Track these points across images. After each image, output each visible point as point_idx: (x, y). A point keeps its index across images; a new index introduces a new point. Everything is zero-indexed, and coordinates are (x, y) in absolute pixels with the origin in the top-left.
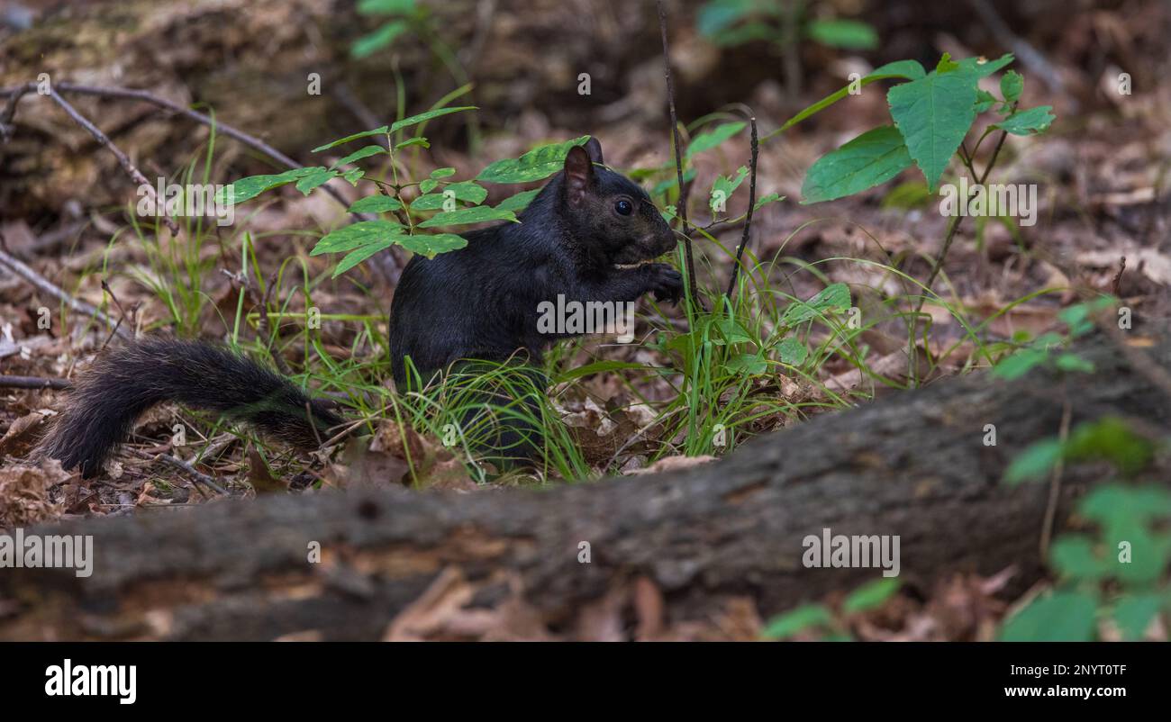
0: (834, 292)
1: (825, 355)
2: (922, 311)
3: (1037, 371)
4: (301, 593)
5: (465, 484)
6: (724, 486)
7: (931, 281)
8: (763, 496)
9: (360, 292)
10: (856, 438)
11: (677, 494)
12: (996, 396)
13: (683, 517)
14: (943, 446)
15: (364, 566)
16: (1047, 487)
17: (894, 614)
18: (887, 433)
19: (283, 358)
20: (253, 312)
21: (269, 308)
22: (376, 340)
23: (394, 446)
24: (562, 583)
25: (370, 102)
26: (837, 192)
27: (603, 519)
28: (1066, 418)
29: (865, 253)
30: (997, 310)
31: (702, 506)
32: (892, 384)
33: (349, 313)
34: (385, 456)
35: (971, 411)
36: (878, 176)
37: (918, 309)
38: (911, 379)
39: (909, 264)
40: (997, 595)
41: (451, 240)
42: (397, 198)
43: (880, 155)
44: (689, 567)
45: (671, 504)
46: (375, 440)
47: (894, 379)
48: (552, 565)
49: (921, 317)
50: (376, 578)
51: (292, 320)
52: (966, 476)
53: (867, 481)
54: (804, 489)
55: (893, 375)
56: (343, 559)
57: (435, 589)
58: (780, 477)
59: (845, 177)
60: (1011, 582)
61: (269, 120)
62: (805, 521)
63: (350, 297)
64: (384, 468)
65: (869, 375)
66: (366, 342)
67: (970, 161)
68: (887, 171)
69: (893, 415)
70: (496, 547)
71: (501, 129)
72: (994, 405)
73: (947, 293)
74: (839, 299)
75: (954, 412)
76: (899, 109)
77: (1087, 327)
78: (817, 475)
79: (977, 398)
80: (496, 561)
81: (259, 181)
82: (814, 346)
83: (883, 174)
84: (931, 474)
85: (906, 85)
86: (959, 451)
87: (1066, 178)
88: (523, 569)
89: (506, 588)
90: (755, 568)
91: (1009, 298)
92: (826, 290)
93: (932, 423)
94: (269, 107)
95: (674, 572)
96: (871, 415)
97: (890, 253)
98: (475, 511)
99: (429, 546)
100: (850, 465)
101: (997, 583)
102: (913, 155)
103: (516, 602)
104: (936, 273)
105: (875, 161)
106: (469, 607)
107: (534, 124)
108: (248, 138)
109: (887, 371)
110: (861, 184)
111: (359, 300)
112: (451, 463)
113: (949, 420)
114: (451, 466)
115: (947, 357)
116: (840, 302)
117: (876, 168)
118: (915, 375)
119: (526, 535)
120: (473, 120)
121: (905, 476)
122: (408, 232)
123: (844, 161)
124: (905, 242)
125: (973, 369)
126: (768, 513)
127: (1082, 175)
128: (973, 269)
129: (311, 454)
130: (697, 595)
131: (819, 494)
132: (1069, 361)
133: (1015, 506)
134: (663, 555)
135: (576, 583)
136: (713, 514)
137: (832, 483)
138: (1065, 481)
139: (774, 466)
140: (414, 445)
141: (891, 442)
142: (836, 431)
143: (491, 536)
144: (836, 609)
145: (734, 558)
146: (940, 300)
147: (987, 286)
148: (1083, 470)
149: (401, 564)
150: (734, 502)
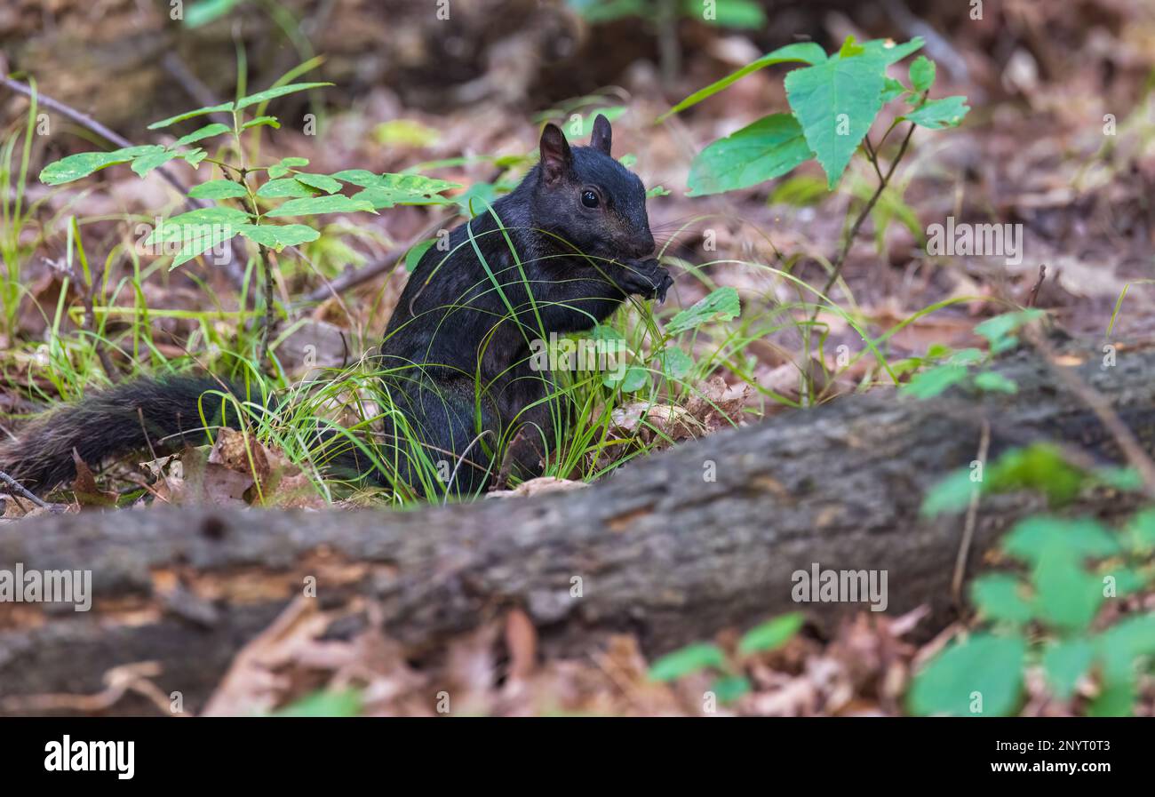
0: (721, 297)
1: (710, 366)
2: (819, 319)
3: (953, 390)
4: (137, 619)
5: (313, 501)
6: (606, 511)
7: (828, 288)
8: (647, 521)
9: (193, 285)
10: (752, 460)
11: (553, 518)
12: (906, 418)
13: (560, 544)
14: (847, 471)
15: (208, 590)
16: (962, 518)
17: (792, 656)
18: (787, 455)
19: (110, 358)
20: (75, 305)
21: (95, 302)
22: (212, 338)
23: (236, 458)
24: (425, 614)
25: (204, 76)
26: (726, 185)
27: (473, 544)
28: (985, 442)
29: (753, 255)
30: (899, 322)
31: (583, 531)
32: (783, 400)
33: (181, 308)
34: (226, 469)
35: (879, 432)
36: (772, 169)
37: (814, 318)
38: (804, 395)
39: (801, 269)
40: (905, 637)
41: (302, 232)
42: (242, 183)
43: (775, 145)
44: (566, 598)
45: (547, 529)
46: (213, 451)
47: (785, 395)
48: (414, 594)
49: (816, 327)
50: (221, 605)
51: (118, 317)
52: (873, 504)
53: (763, 508)
54: (694, 516)
55: (783, 390)
56: (185, 583)
57: (287, 617)
58: (667, 502)
59: (735, 168)
60: (921, 623)
61: (92, 93)
62: (695, 550)
63: (183, 291)
64: (224, 482)
65: (757, 390)
66: (201, 343)
67: (874, 155)
68: (783, 163)
69: (794, 435)
70: (354, 573)
71: (348, 107)
72: (905, 426)
73: (843, 301)
74: (727, 305)
75: (861, 433)
76: (797, 96)
77: (1011, 342)
78: (710, 499)
79: (886, 418)
80: (353, 588)
81: (90, 159)
82: (697, 357)
83: (778, 166)
84: (835, 501)
85: (805, 70)
86: (864, 476)
87: (972, 176)
88: (383, 597)
89: (364, 618)
90: (639, 602)
91: (910, 308)
92: (712, 295)
93: (837, 445)
94: (92, 78)
95: (548, 605)
96: (769, 435)
97: (778, 256)
98: (331, 532)
99: (281, 570)
100: (744, 490)
101: (906, 623)
102: (813, 147)
103: (374, 634)
104: (833, 280)
105: (769, 152)
106: (324, 638)
107: (383, 102)
108: (73, 113)
109: (778, 386)
110: (753, 176)
111: (191, 294)
112: (298, 478)
113: (855, 442)
114: (298, 482)
115: (844, 372)
116: (727, 308)
117: (769, 161)
118: (809, 389)
119: (386, 561)
120: (317, 98)
121: (805, 504)
122: (254, 221)
123: (735, 150)
124: (796, 243)
125: (873, 386)
126: (654, 541)
127: (990, 172)
128: (872, 275)
129: (142, 464)
130: (575, 630)
131: (709, 522)
132: (989, 380)
133: (926, 539)
134: (537, 586)
135: (441, 614)
136: (593, 542)
137: (727, 509)
138: (983, 511)
139: (662, 489)
140: (258, 456)
141: (791, 466)
142: (731, 452)
143: (349, 561)
144: (730, 650)
145: (616, 590)
146: (836, 308)
147: (887, 293)
148: (1002, 501)
149: (247, 589)
150: (616, 527)
